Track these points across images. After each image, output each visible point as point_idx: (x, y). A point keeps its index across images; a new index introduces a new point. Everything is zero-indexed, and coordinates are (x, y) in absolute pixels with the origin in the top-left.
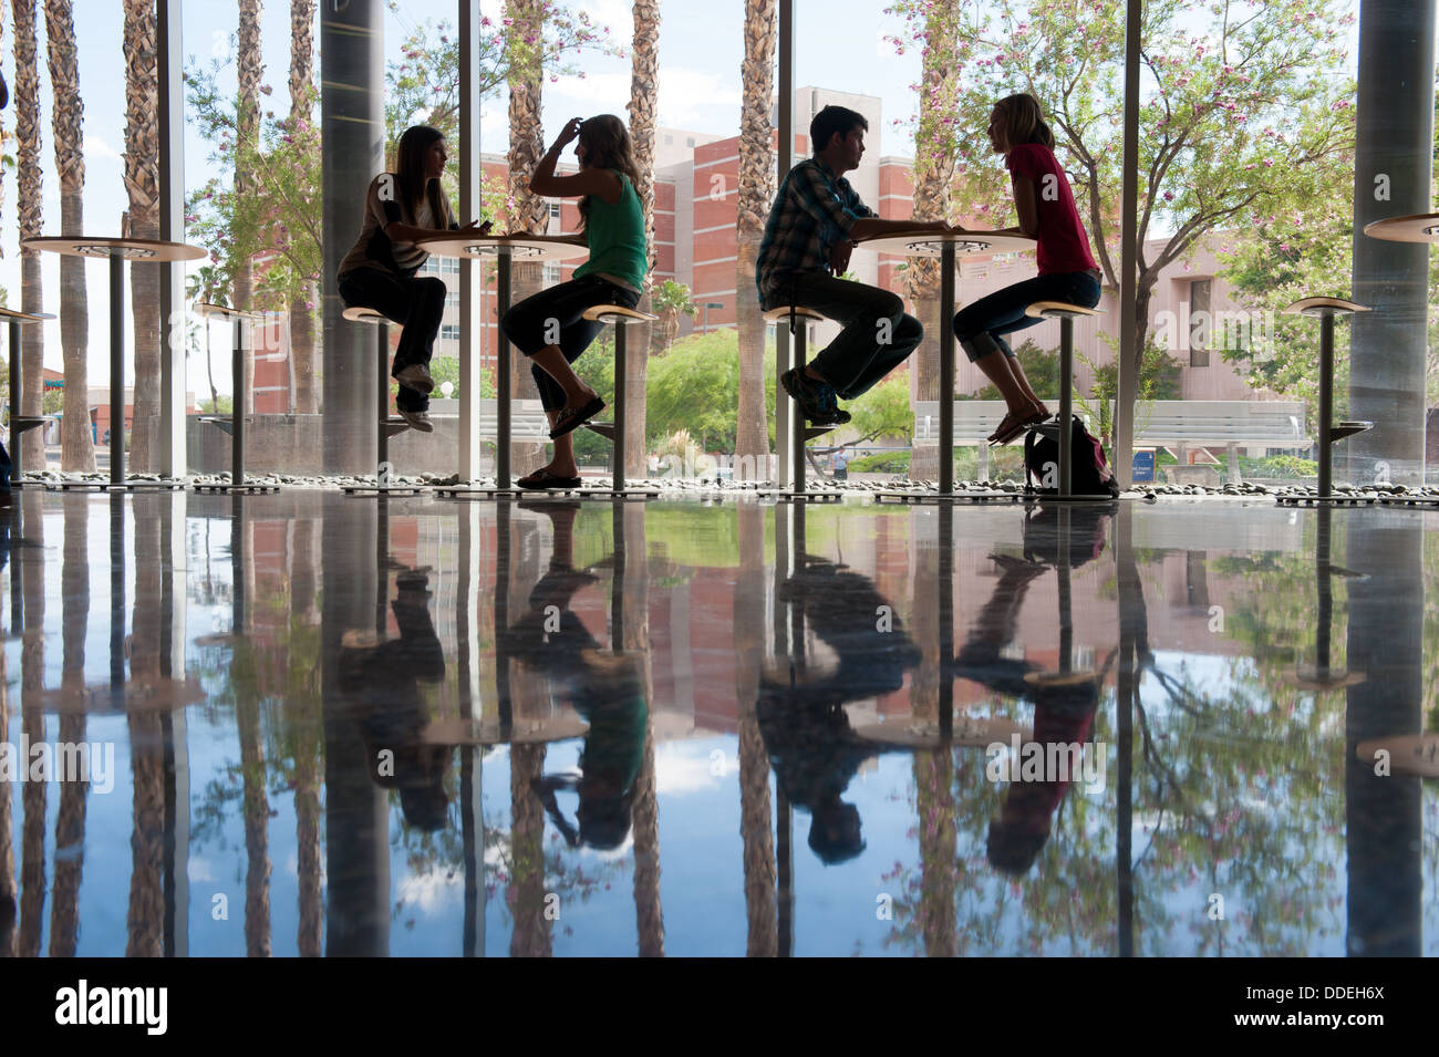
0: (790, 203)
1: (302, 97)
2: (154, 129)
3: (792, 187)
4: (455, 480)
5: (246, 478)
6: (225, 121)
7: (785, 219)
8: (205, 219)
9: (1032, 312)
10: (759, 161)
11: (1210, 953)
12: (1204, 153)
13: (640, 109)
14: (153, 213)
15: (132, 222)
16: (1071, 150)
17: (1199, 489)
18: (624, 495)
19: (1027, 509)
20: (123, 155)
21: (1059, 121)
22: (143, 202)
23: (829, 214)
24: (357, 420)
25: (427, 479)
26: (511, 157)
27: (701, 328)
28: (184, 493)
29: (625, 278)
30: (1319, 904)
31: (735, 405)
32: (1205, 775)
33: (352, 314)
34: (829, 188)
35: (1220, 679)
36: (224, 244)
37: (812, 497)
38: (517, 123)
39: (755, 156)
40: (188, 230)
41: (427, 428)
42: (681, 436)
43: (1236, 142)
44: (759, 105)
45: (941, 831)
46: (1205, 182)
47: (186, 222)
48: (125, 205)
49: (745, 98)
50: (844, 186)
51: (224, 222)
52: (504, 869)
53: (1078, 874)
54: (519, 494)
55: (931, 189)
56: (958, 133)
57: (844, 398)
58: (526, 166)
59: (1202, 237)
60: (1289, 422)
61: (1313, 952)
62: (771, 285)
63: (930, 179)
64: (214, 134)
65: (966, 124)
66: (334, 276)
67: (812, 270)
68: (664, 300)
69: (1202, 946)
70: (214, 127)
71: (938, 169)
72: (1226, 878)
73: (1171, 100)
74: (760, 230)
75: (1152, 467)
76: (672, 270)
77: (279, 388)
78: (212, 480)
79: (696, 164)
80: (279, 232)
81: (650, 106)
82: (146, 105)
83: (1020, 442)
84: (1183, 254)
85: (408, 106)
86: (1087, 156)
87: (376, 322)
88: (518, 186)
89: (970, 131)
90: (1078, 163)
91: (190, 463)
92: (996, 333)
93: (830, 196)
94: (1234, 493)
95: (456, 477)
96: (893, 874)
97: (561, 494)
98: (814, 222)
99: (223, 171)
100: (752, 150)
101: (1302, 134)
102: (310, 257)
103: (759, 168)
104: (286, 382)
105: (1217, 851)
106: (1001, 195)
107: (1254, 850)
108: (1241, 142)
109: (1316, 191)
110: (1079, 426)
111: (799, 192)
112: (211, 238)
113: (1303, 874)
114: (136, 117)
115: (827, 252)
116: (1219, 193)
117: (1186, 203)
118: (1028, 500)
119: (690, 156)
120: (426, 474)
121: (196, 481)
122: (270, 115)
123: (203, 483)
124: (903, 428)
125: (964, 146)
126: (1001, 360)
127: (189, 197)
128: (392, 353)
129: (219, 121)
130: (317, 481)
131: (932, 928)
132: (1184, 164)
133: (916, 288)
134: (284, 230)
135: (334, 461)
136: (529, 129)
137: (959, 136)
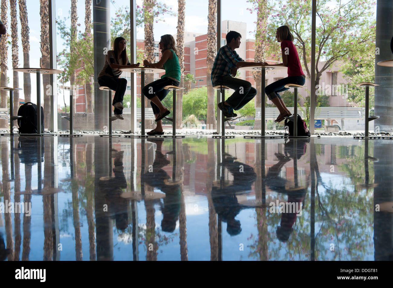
0: (220, 57)
1: (88, 26)
2: (48, 35)
3: (220, 53)
4: (130, 132)
5: (74, 132)
6: (68, 34)
7: (219, 62)
8: (62, 60)
9: (286, 86)
10: (213, 42)
11: (337, 259)
12: (334, 40)
13: (180, 28)
14: (48, 58)
15: (43, 60)
16: (298, 40)
17: (332, 134)
18: (176, 137)
19: (285, 140)
20: (40, 42)
21: (294, 32)
22: (45, 55)
23: (231, 61)
24: (104, 116)
25: (122, 132)
26: (145, 42)
27: (197, 86)
28: (57, 137)
29: (176, 78)
30: (366, 246)
31: (206, 108)
32: (335, 211)
33: (102, 88)
34: (230, 53)
35: (340, 184)
36: (68, 67)
37: (226, 137)
38: (147, 33)
39: (212, 41)
40: (58, 63)
41: (122, 119)
42: (192, 116)
43: (343, 37)
44: (212, 27)
45: (263, 225)
46: (335, 48)
47: (57, 61)
48: (41, 56)
49: (209, 25)
50: (235, 53)
51: (67, 61)
52: (144, 237)
53: (301, 237)
54: (147, 137)
55: (260, 50)
56: (267, 35)
57: (235, 110)
58: (149, 44)
59: (334, 63)
60: (358, 113)
61: (365, 259)
62: (215, 80)
63: (259, 47)
64: (65, 38)
65: (269, 33)
66: (97, 77)
67: (226, 75)
68: (187, 79)
69: (335, 257)
70: (65, 35)
71: (262, 44)
72: (341, 238)
73: (325, 26)
74: (213, 61)
75: (321, 124)
76: (189, 70)
77: (83, 104)
78: (64, 133)
79: (196, 41)
80: (82, 64)
81: (183, 27)
82: (46, 29)
83: (283, 121)
84: (329, 68)
85: (117, 29)
86: (302, 41)
87: (108, 90)
88: (147, 50)
89: (270, 34)
90: (300, 43)
91: (59, 128)
92: (276, 92)
93: (231, 55)
94: (342, 135)
95: (130, 131)
96: (250, 238)
97: (158, 137)
98: (227, 62)
99: (67, 47)
100: (211, 39)
101: (361, 35)
102: (91, 70)
103: (213, 44)
104: (85, 102)
105: (338, 231)
106: (279, 52)
107: (349, 231)
108: (344, 37)
109: (365, 50)
110: (299, 118)
111: (222, 54)
112: (64, 65)
113: (362, 237)
114: (43, 32)
115: (230, 70)
116: (338, 51)
117: (329, 54)
118: (285, 137)
119: (194, 39)
120: (122, 130)
121: (60, 133)
122: (80, 32)
123: (62, 134)
124: (253, 113)
125: (269, 38)
126: (278, 99)
127: (58, 54)
128: (113, 99)
129: (66, 34)
130: (93, 132)
131: (261, 252)
132: (329, 43)
133: (256, 77)
134: (83, 63)
135: (98, 127)
136: (150, 34)
137: (267, 36)
